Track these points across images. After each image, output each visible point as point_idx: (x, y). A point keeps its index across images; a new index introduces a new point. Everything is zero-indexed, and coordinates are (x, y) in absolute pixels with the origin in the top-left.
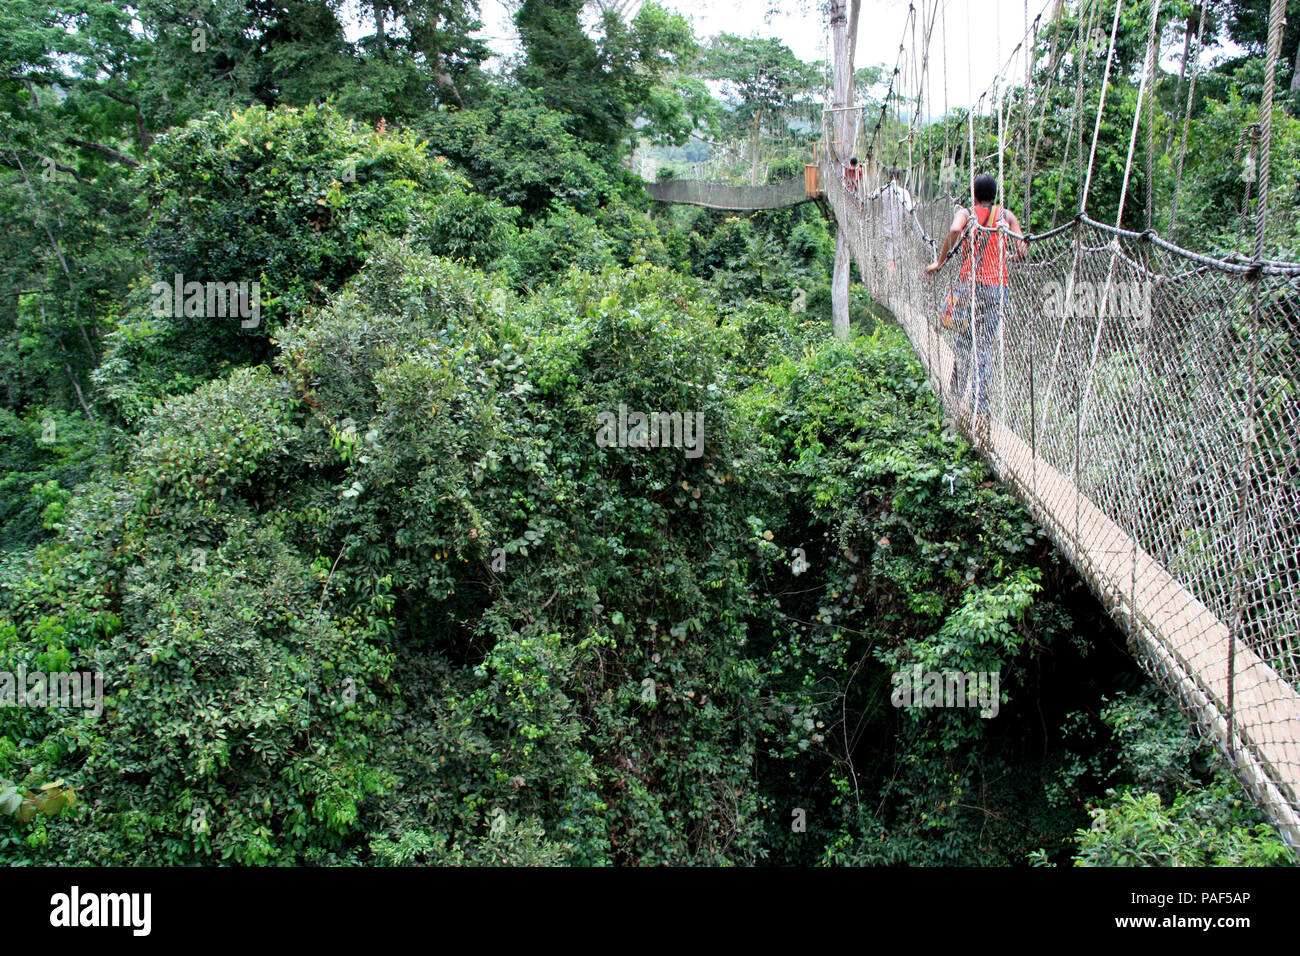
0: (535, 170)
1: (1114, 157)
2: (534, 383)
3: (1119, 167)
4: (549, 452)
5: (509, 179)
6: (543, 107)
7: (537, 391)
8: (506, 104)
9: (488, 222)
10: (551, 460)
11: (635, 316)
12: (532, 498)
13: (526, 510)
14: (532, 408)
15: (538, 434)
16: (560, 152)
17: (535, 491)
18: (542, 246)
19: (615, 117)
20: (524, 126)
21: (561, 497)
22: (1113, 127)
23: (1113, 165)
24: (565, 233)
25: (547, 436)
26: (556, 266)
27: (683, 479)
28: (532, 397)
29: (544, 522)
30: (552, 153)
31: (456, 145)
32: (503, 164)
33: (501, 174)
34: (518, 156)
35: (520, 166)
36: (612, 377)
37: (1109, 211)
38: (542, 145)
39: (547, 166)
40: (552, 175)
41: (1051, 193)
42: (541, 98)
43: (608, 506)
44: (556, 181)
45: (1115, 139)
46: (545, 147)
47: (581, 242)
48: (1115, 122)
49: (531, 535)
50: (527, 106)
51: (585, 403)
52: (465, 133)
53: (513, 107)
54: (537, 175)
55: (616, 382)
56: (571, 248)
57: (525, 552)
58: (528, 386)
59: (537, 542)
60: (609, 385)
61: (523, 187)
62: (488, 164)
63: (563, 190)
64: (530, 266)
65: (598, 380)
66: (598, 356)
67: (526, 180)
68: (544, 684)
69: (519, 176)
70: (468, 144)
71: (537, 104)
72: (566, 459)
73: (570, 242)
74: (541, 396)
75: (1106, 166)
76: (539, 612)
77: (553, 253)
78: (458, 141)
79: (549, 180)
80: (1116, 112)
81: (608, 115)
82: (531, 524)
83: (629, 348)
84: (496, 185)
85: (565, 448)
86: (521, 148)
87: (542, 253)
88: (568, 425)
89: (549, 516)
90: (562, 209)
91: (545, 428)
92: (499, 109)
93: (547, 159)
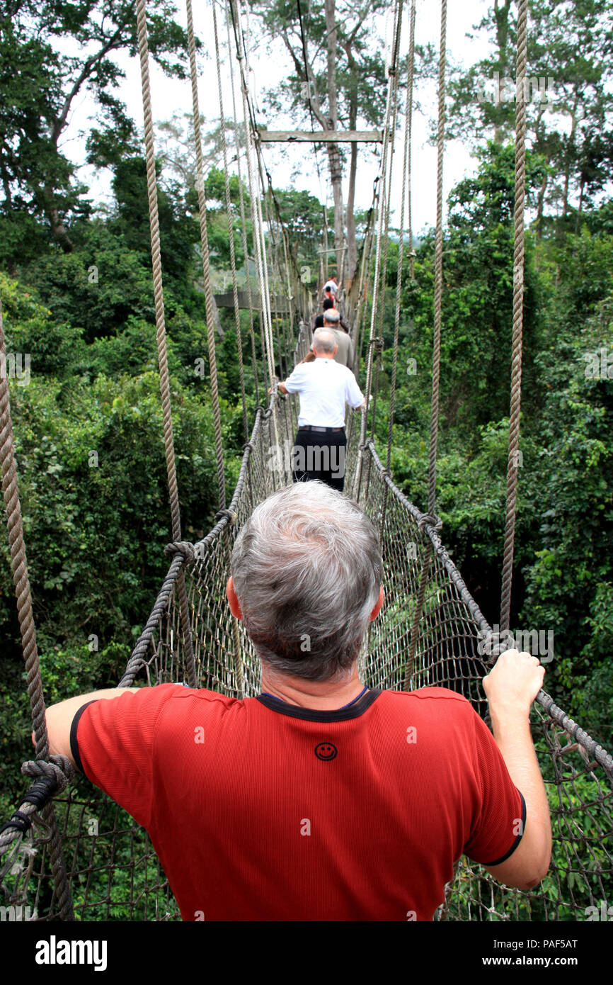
0: (120, 294)
1: (505, 276)
2: (66, 464)
3: (508, 283)
4: (76, 514)
5: (102, 302)
6: (126, 249)
7: (67, 470)
8: (98, 248)
9: (58, 340)
10: (78, 520)
11: (136, 412)
12: (63, 548)
13: (61, 557)
14: (63, 482)
15: (69, 501)
16: (137, 280)
17: (67, 543)
18: (122, 350)
19: (179, 253)
20: (111, 263)
21: (83, 547)
22: (504, 255)
23: (505, 281)
24: (139, 340)
25: (76, 502)
26: (133, 364)
27: (189, 525)
28: (63, 475)
29: (74, 565)
30: (133, 281)
31: (63, 278)
32: (97, 291)
33: (95, 298)
34: (107, 285)
35: (109, 292)
36: (122, 457)
37: (506, 314)
38: (124, 276)
39: (128, 291)
40: (133, 298)
41: (462, 304)
42: (124, 242)
43: (122, 550)
44: (135, 301)
45: (506, 264)
46: (127, 277)
47: (152, 346)
48: (506, 252)
49: (65, 575)
50: (113, 248)
51: (102, 477)
52: (69, 269)
53: (103, 250)
54: (121, 297)
55: (124, 461)
56: (143, 350)
57: (60, 588)
58: (59, 468)
59: (69, 580)
60: (119, 463)
61: (112, 306)
62: (86, 291)
63: (140, 308)
64: (115, 364)
65: (113, 459)
66: (112, 441)
67: (113, 302)
68: (74, 684)
69: (108, 299)
70: (71, 277)
71: (121, 246)
72: (89, 518)
73: (143, 346)
74: (71, 473)
75: (500, 283)
76: (76, 629)
77: (130, 354)
78: (64, 276)
79: (130, 301)
80: (506, 245)
81: (174, 252)
82: (65, 567)
83: (134, 435)
84: (93, 306)
85: (90, 509)
86: (110, 279)
87: (123, 354)
88: (92, 493)
89: (77, 560)
90: (136, 323)
91: (73, 496)
92: (93, 252)
93: (128, 286)
